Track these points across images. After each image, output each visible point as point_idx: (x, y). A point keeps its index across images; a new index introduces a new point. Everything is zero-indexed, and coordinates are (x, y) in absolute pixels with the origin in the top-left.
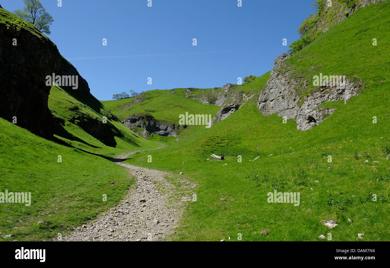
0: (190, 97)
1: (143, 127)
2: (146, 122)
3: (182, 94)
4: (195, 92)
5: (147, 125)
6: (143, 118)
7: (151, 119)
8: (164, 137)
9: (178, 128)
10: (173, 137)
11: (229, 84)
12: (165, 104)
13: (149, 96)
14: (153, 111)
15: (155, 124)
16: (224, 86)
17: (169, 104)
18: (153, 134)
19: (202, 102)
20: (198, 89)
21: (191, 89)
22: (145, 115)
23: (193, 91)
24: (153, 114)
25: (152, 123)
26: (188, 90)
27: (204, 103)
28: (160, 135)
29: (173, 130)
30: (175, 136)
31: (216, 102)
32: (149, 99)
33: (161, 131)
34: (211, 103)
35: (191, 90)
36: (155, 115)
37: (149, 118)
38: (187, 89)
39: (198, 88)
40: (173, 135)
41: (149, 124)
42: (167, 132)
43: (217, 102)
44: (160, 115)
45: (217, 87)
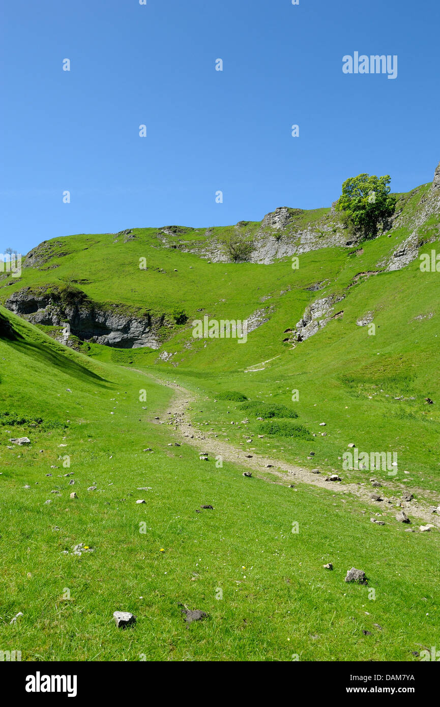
0: (175, 247)
1: (58, 323)
2: (67, 310)
3: (152, 241)
4: (185, 237)
5: (69, 318)
6: (56, 298)
7: (81, 302)
8: (120, 349)
9: (162, 325)
10: (149, 348)
11: (285, 208)
12: (113, 263)
13: (64, 249)
14: (84, 282)
15: (93, 315)
16: (269, 214)
17: (123, 265)
18: (87, 342)
19: (209, 259)
20: (193, 229)
21: (175, 230)
22: (65, 290)
23: (180, 233)
24: (85, 289)
25: (84, 312)
26: (166, 232)
27: (217, 259)
28: (108, 344)
29: (147, 330)
30: (154, 346)
31: (252, 255)
32: (64, 254)
33: (112, 335)
34: (236, 258)
35: (175, 232)
36: (93, 292)
37: (76, 298)
38: (164, 228)
39: (191, 227)
40: (149, 345)
41: (77, 314)
42: (130, 336)
43: (254, 255)
44: (103, 289)
45: (247, 220)
